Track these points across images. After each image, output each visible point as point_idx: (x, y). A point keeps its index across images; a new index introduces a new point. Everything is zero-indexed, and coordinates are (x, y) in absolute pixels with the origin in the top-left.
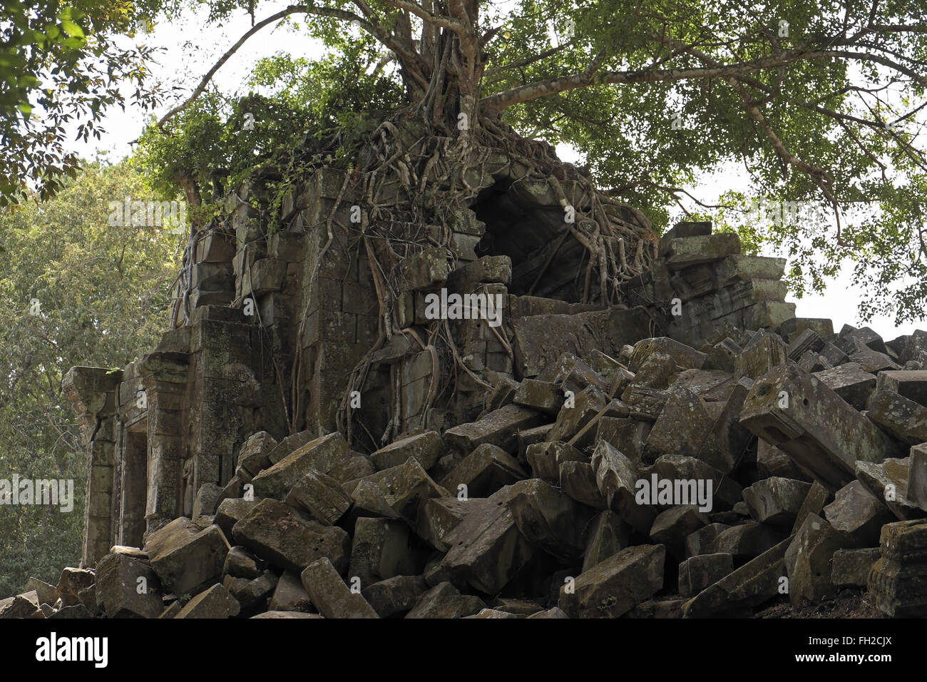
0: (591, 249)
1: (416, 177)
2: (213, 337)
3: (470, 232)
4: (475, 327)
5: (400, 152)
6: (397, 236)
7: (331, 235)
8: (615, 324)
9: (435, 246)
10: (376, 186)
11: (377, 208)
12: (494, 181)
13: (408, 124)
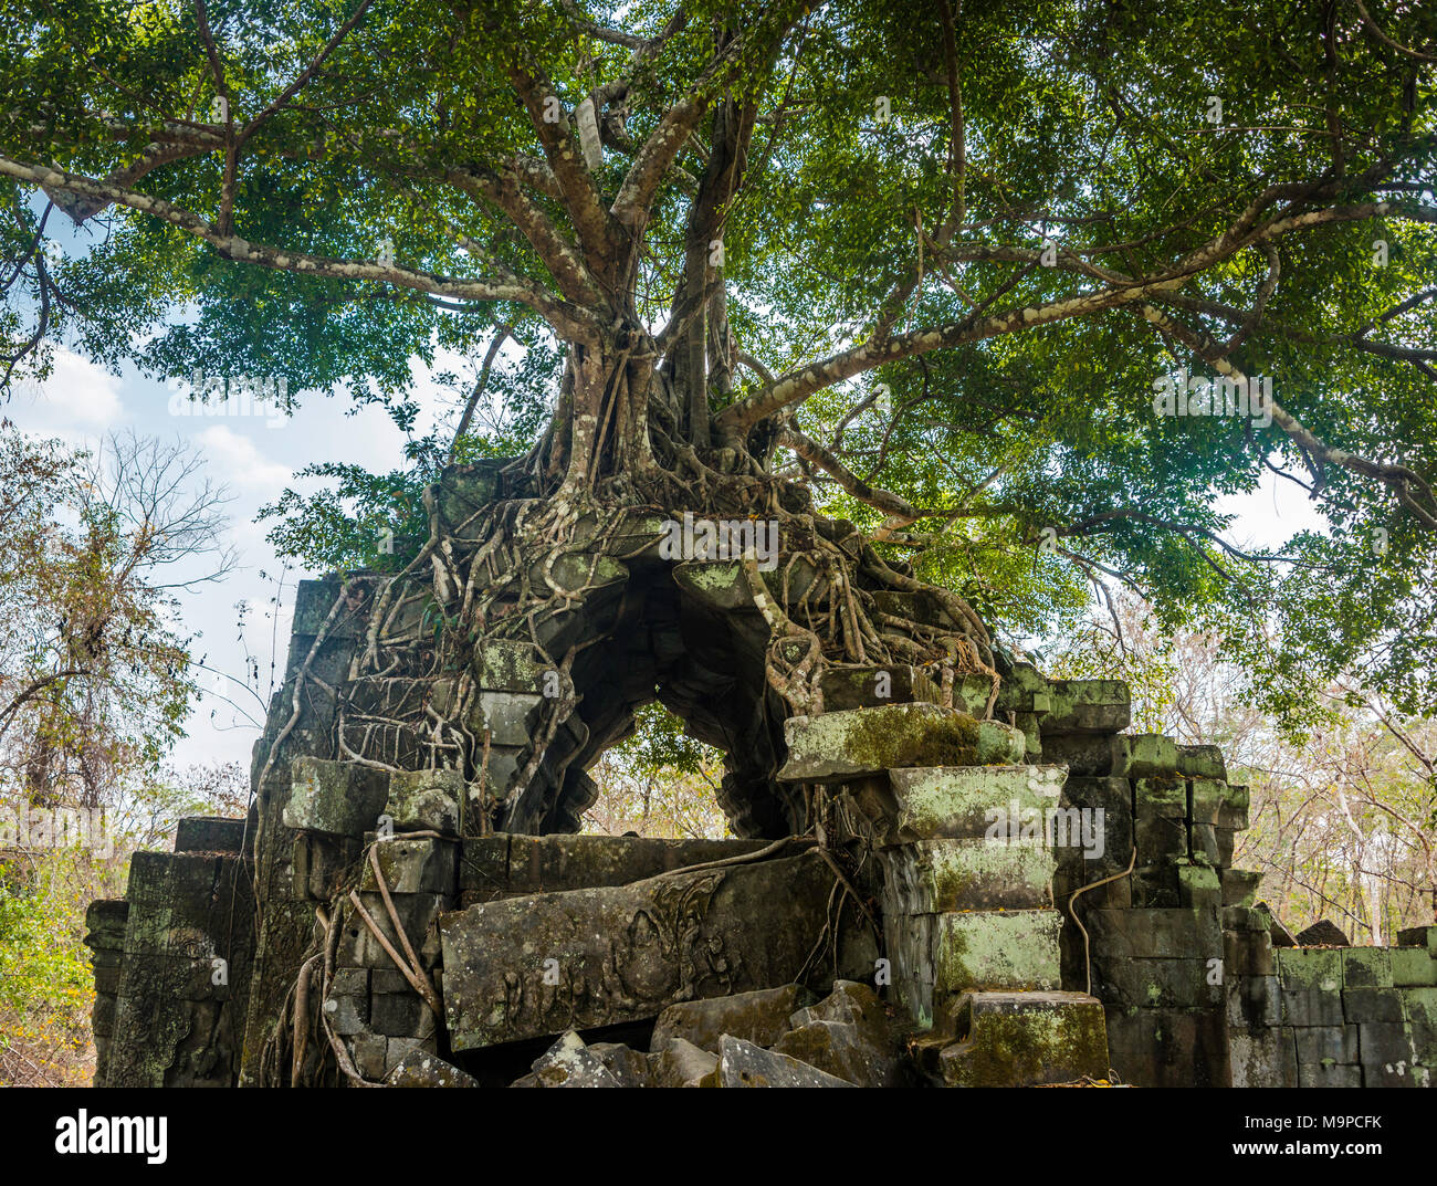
0: (792, 699)
1: (459, 583)
2: (149, 882)
3: (515, 688)
4: (346, 936)
5: (434, 537)
6: (365, 707)
7: (296, 704)
8: (739, 899)
9: (433, 723)
10: (390, 605)
11: (371, 650)
12: (624, 571)
13: (460, 483)
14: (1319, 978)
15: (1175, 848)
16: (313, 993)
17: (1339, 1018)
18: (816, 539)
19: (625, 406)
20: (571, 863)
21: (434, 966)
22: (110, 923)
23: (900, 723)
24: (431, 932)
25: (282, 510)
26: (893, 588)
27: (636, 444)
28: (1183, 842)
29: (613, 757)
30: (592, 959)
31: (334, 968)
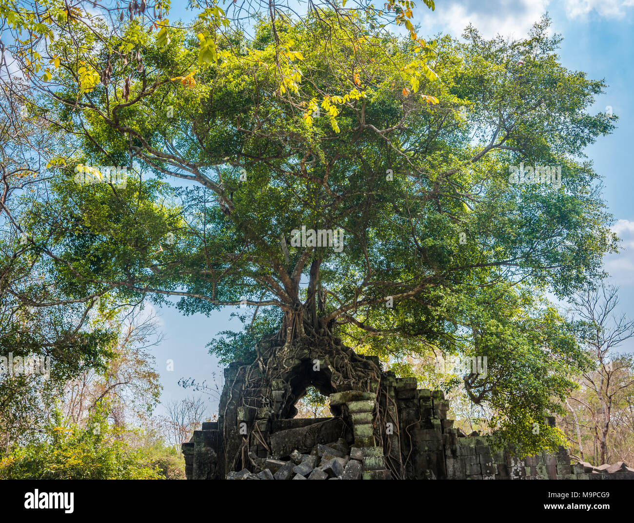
1: (265, 367)
2: (198, 437)
3: (279, 389)
4: (252, 440)
5: (258, 357)
6: (248, 396)
7: (231, 395)
8: (325, 429)
9: (263, 398)
10: (250, 372)
11: (247, 383)
12: (300, 362)
13: (263, 344)
14: (469, 444)
15: (430, 415)
16: (246, 452)
17: (474, 453)
18: (341, 352)
19: (298, 322)
20: (293, 424)
21: (269, 444)
22: (188, 448)
23: (348, 394)
24: (268, 438)
25: (212, 344)
26: (359, 361)
27: (301, 331)
28: (432, 413)
29: (301, 401)
30: (299, 441)
31: (250, 447)
